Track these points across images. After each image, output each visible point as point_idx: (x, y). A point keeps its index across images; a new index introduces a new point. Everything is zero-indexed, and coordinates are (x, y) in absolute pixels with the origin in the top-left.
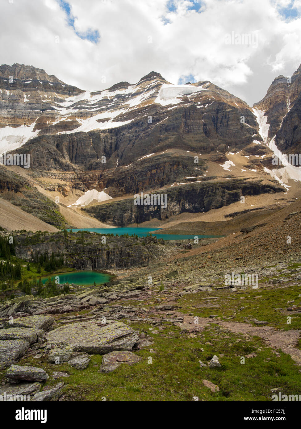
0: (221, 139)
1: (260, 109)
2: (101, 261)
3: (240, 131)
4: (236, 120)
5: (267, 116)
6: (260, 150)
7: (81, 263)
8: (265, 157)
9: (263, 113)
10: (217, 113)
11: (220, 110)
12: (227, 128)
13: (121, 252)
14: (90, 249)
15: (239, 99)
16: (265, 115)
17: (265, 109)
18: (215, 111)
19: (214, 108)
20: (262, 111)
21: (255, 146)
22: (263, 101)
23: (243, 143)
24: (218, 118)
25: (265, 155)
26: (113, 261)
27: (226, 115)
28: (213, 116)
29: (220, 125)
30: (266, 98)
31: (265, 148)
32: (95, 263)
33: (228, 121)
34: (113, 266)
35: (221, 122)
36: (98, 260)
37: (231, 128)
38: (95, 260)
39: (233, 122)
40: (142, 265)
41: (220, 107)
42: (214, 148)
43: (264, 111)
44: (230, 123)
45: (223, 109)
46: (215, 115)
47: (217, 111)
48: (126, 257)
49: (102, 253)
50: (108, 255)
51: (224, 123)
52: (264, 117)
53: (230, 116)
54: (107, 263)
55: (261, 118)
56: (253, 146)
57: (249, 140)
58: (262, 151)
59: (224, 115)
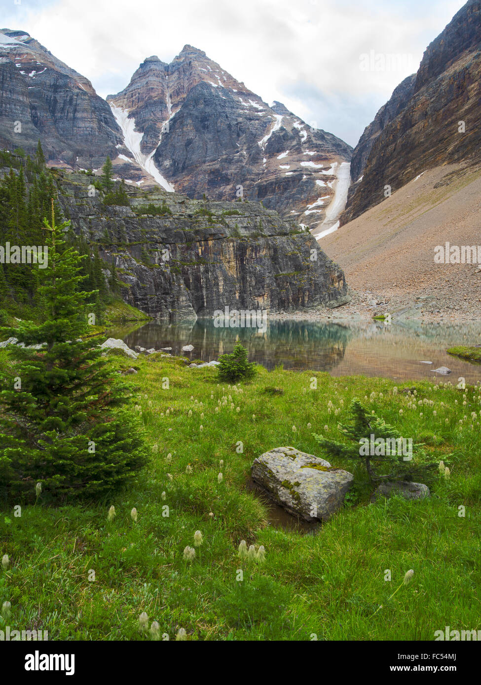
0: (64, 142)
1: (119, 106)
2: (221, 283)
3: (97, 133)
4: (90, 111)
5: (133, 120)
6: (132, 171)
7: (158, 286)
8: (143, 185)
9: (127, 114)
10: (55, 92)
11: (60, 87)
12: (73, 123)
13: (275, 251)
14: (167, 230)
15: (86, 78)
16: (129, 117)
17: (129, 107)
18: (51, 86)
19: (50, 81)
20: (123, 110)
21: (125, 164)
22: (125, 94)
23: (103, 155)
24: (55, 101)
25: (142, 181)
26: (260, 280)
27: (71, 99)
28: (47, 96)
29: (59, 115)
30: (130, 90)
31: (139, 169)
32: (198, 288)
33: (75, 111)
34: (261, 301)
35: (63, 109)
36: (207, 278)
37: (81, 124)
38: (197, 279)
39: (85, 115)
40: (337, 299)
41: (61, 82)
42: (54, 154)
43: (127, 110)
44: (79, 115)
45: (66, 85)
46: (50, 94)
47: (56, 88)
48: (290, 271)
49: (221, 252)
50: (242, 261)
51: (68, 112)
52: (128, 120)
53: (79, 101)
54: (243, 291)
55: (123, 120)
56: (121, 163)
57: (112, 151)
58: (136, 174)
59: (68, 98)
